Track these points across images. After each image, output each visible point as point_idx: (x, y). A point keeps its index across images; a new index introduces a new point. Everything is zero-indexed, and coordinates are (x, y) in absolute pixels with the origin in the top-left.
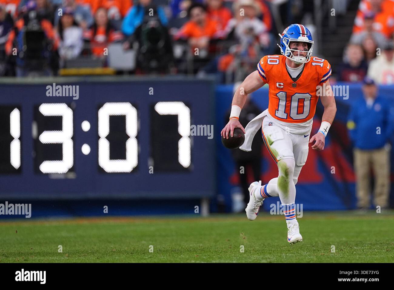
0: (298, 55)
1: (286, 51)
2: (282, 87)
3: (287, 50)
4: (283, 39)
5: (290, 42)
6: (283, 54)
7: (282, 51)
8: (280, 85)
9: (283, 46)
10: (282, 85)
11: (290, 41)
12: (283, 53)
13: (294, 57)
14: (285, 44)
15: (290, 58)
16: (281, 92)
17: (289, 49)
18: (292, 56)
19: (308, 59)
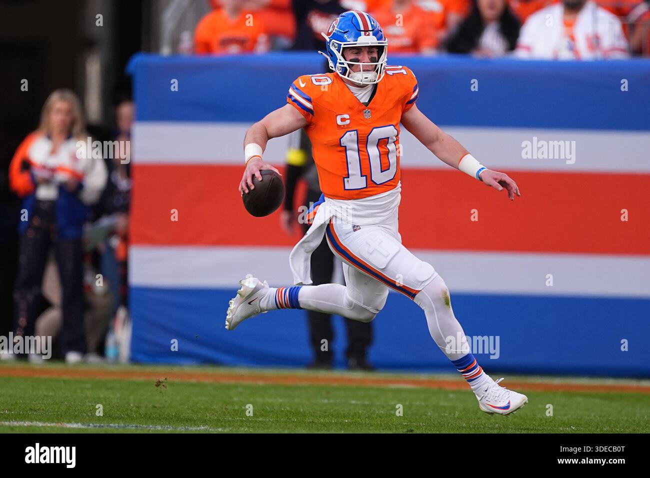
0: (360, 71)
1: (338, 64)
2: (348, 122)
3: (340, 63)
4: (329, 43)
5: (344, 48)
6: (334, 69)
7: (331, 64)
8: (343, 120)
9: (332, 56)
10: (348, 119)
11: (342, 46)
12: (332, 67)
13: (353, 74)
14: (336, 52)
15: (346, 77)
16: (348, 133)
17: (343, 61)
18: (350, 73)
19: (380, 73)
